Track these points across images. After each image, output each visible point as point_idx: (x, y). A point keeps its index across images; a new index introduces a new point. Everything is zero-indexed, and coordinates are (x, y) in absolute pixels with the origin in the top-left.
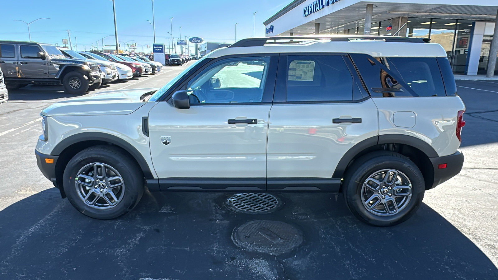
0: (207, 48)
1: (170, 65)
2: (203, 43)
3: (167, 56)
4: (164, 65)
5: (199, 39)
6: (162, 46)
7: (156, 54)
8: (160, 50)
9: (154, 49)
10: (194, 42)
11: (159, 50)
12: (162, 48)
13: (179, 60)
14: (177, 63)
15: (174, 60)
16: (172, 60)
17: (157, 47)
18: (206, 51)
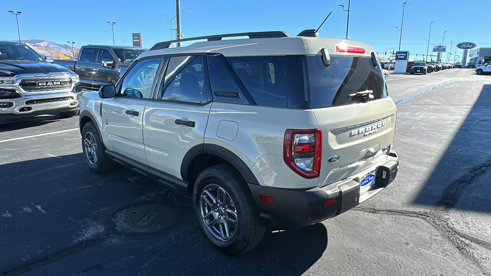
0: (479, 54)
1: (412, 74)
2: (475, 48)
3: (410, 64)
4: (405, 73)
5: (471, 44)
6: (406, 53)
7: (397, 62)
8: (404, 57)
9: (396, 56)
10: (463, 48)
11: (402, 57)
12: (405, 55)
13: (423, 68)
14: (419, 71)
15: (417, 68)
16: (415, 67)
17: (400, 54)
18: (477, 58)
